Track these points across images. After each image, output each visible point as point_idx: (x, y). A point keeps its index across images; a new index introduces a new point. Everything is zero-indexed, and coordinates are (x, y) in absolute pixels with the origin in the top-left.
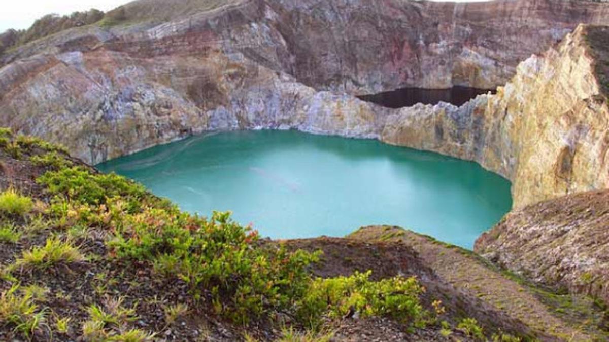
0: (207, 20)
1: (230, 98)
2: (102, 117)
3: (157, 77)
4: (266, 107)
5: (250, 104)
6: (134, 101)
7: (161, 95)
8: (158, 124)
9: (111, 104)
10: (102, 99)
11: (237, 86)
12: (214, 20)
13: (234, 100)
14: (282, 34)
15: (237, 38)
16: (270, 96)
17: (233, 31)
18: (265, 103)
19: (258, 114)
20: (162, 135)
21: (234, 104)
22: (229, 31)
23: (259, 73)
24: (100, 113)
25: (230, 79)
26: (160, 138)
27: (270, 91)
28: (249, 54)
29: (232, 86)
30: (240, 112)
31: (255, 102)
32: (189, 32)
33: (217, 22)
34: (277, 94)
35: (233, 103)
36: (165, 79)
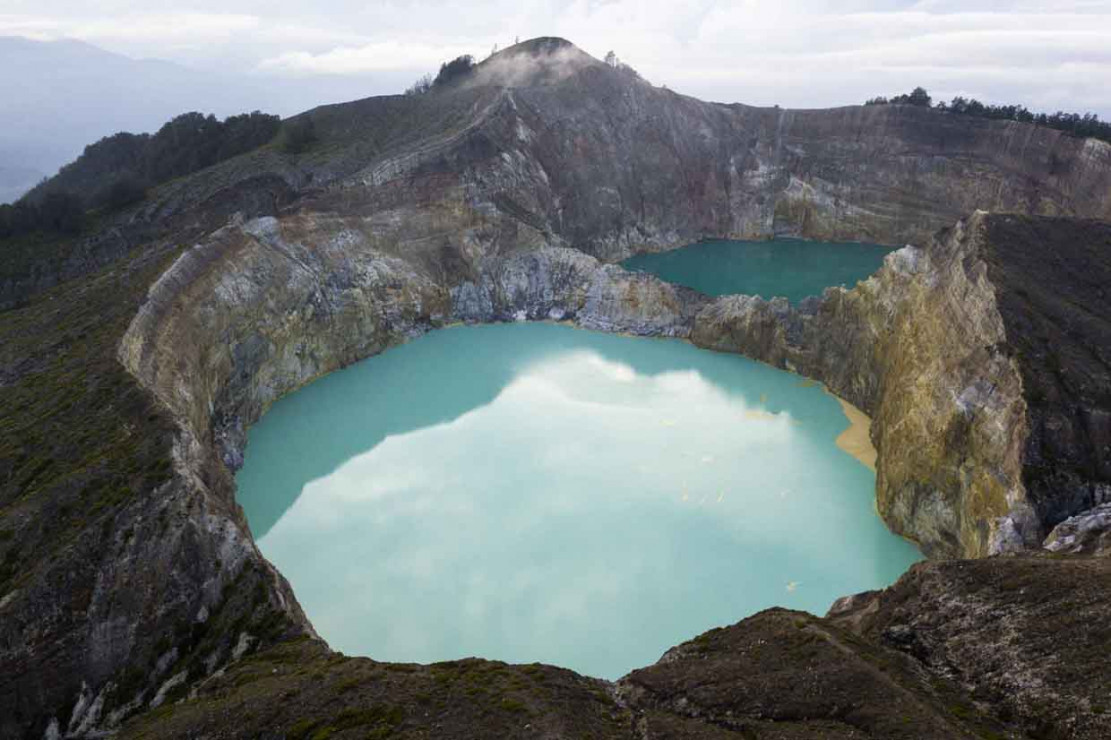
0: (441, 155)
1: (480, 269)
2: (314, 314)
3: (378, 243)
4: (530, 283)
5: (508, 279)
6: (354, 287)
7: (386, 270)
8: (385, 313)
9: (323, 293)
10: (311, 288)
11: (489, 251)
12: (452, 153)
13: (485, 273)
14: (542, 164)
15: (485, 180)
16: (535, 268)
17: (479, 169)
18: (528, 276)
19: (520, 294)
20: (391, 328)
21: (486, 278)
22: (474, 169)
23: (519, 234)
24: (310, 309)
25: (477, 240)
26: (389, 332)
27: (535, 260)
28: (502, 203)
29: (482, 251)
30: (494, 290)
31: (516, 275)
32: (419, 172)
33: (455, 157)
34: (545, 265)
35: (485, 276)
36: (390, 245)
